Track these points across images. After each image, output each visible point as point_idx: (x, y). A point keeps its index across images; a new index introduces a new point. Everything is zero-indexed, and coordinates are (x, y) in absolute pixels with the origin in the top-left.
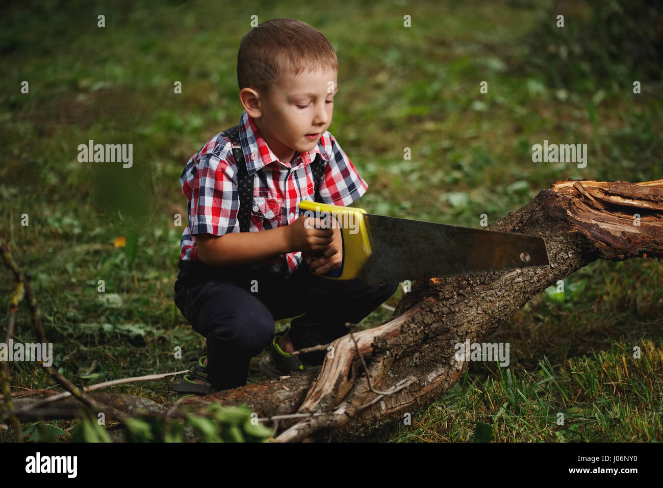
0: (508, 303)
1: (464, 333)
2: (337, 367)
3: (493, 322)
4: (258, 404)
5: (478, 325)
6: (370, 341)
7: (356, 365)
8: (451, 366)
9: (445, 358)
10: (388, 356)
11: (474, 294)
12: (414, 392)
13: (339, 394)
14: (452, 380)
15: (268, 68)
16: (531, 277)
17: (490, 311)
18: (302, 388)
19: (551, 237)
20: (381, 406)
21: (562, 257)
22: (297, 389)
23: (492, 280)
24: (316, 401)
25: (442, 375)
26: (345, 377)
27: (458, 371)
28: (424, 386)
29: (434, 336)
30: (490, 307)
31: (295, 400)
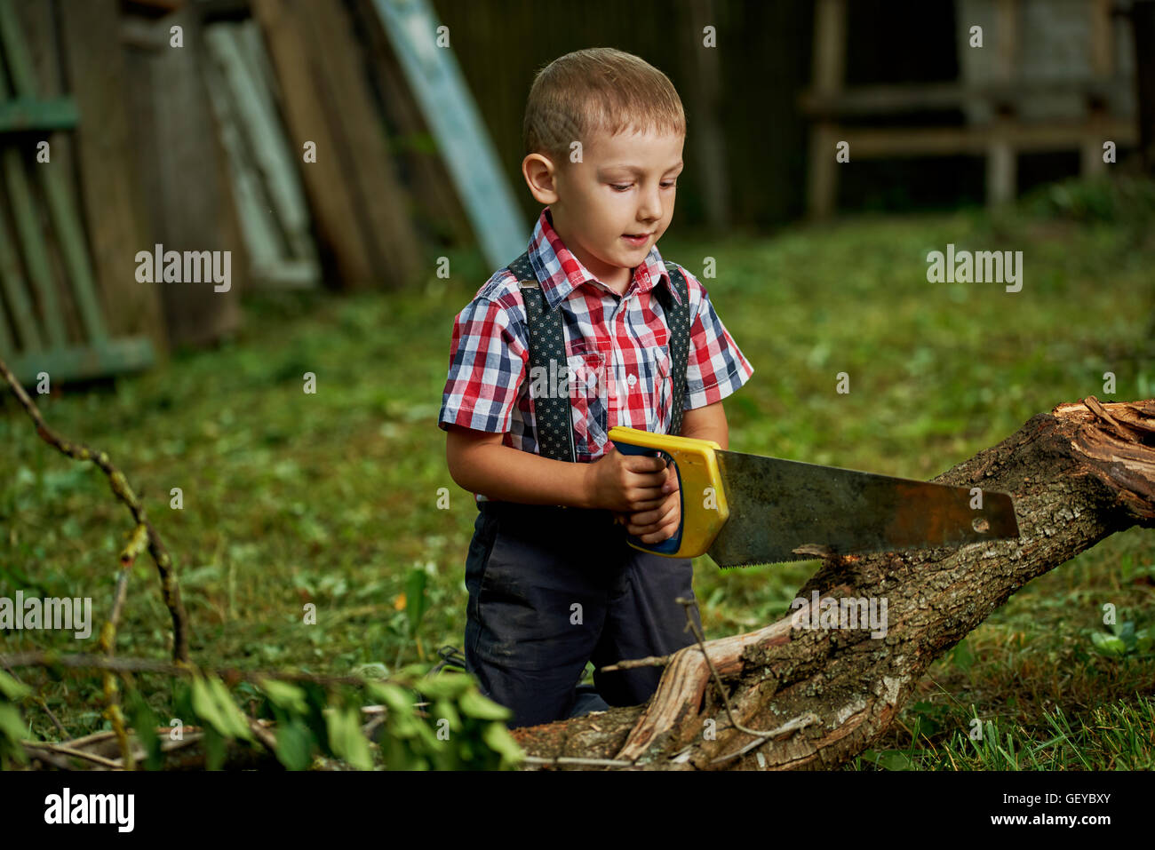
0: (972, 593)
1: (898, 641)
2: (680, 691)
3: (949, 625)
4: (547, 750)
5: (922, 628)
6: (737, 652)
7: (713, 689)
8: (877, 697)
9: (867, 683)
10: (768, 676)
11: (915, 578)
12: (815, 739)
13: (683, 734)
14: (880, 722)
15: (570, 123)
16: (1010, 550)
17: (941, 606)
18: (622, 727)
19: (1044, 485)
20: (758, 762)
21: (1064, 517)
22: (614, 730)
23: (946, 555)
24: (642, 745)
25: (862, 711)
26: (693, 708)
27: (890, 706)
28: (831, 730)
29: (845, 645)
30: (941, 600)
31: (610, 746)
